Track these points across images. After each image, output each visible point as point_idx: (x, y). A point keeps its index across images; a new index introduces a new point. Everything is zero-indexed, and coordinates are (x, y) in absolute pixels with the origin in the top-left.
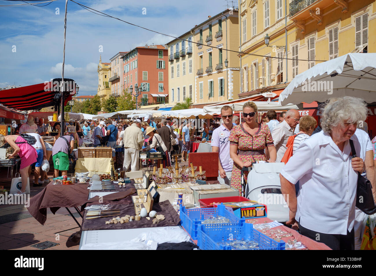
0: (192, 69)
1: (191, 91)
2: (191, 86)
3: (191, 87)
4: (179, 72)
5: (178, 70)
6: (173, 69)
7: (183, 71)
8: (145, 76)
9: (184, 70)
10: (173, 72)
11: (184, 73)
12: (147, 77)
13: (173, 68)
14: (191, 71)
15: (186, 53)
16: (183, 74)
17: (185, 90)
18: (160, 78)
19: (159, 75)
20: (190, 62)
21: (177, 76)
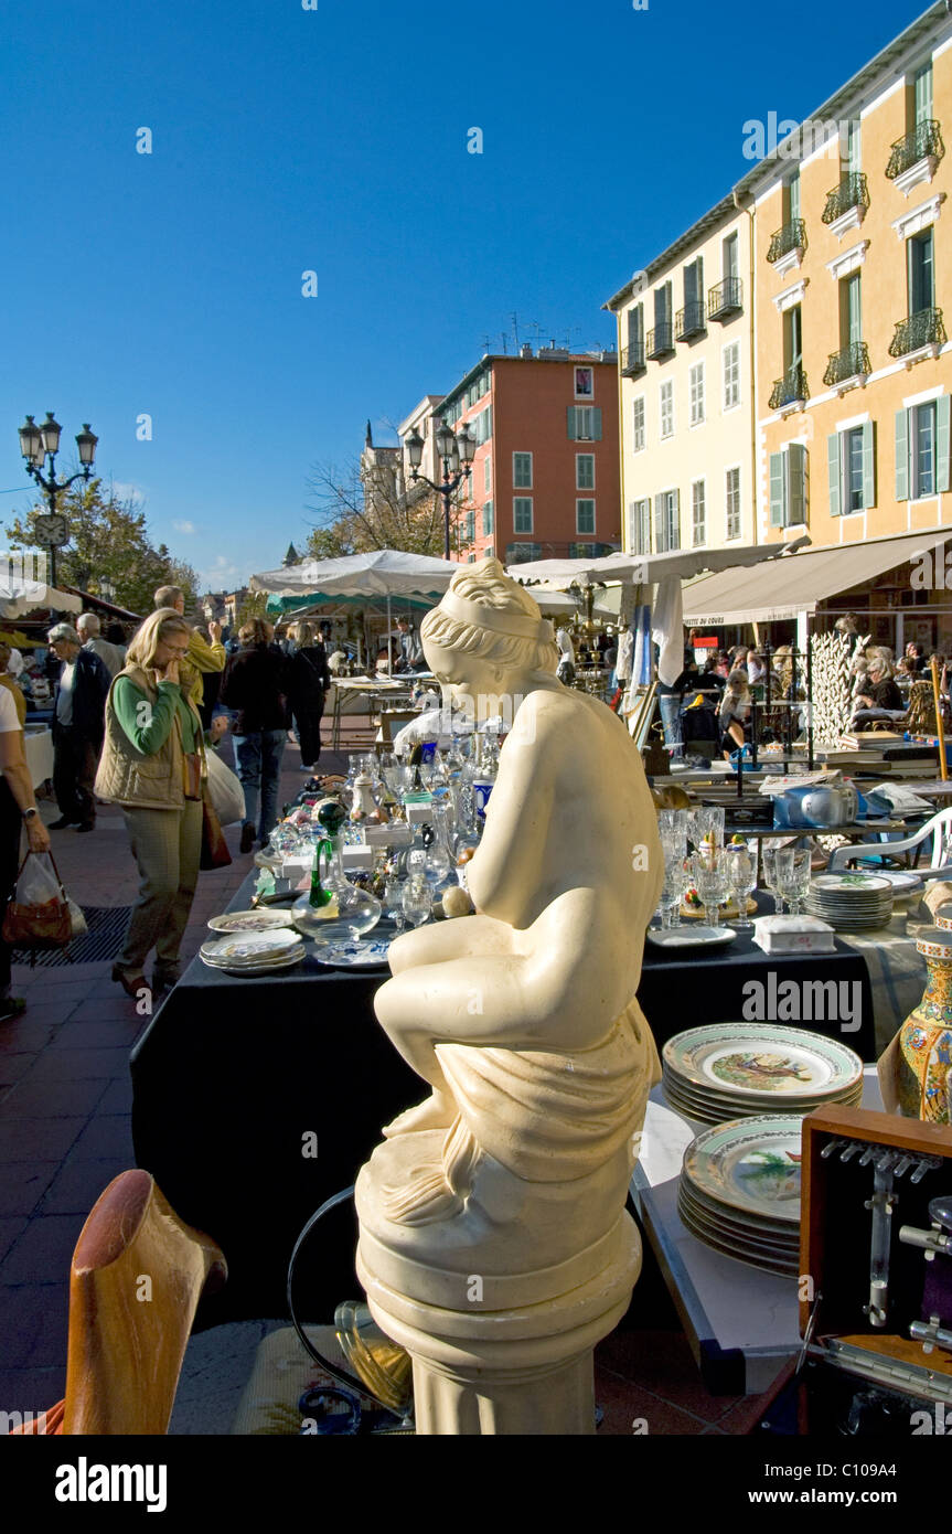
0: (740, 388)
1: (737, 495)
2: (736, 472)
3: (734, 477)
4: (670, 420)
5: (667, 409)
6: (642, 408)
7: (694, 408)
8: (523, 473)
9: (696, 403)
10: (642, 424)
11: (699, 414)
12: (529, 476)
13: (642, 404)
14: (732, 397)
15: (706, 315)
16: (691, 423)
17: (702, 498)
18: (580, 478)
19: (577, 465)
20: (727, 358)
21: (661, 435)
